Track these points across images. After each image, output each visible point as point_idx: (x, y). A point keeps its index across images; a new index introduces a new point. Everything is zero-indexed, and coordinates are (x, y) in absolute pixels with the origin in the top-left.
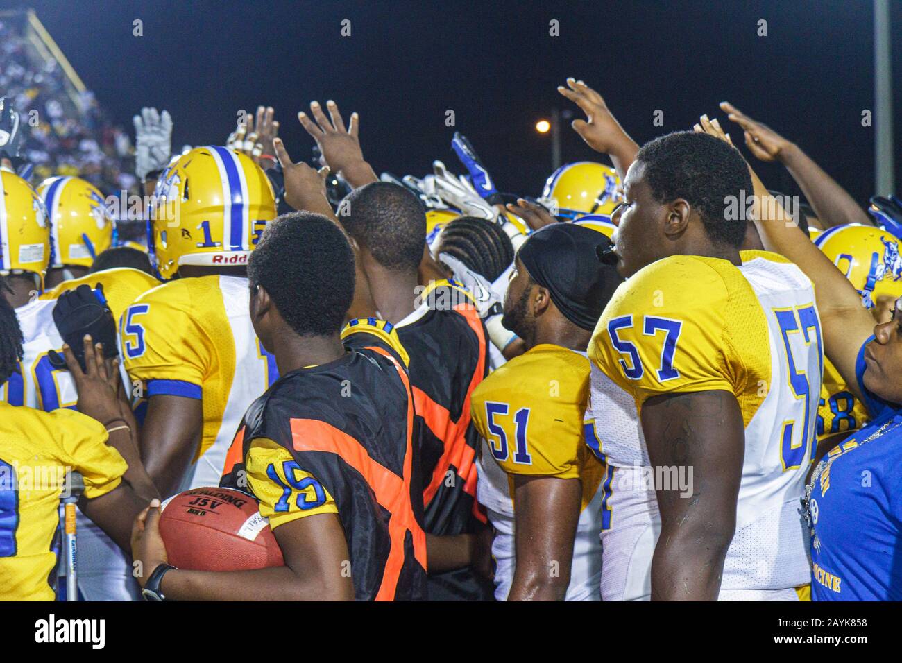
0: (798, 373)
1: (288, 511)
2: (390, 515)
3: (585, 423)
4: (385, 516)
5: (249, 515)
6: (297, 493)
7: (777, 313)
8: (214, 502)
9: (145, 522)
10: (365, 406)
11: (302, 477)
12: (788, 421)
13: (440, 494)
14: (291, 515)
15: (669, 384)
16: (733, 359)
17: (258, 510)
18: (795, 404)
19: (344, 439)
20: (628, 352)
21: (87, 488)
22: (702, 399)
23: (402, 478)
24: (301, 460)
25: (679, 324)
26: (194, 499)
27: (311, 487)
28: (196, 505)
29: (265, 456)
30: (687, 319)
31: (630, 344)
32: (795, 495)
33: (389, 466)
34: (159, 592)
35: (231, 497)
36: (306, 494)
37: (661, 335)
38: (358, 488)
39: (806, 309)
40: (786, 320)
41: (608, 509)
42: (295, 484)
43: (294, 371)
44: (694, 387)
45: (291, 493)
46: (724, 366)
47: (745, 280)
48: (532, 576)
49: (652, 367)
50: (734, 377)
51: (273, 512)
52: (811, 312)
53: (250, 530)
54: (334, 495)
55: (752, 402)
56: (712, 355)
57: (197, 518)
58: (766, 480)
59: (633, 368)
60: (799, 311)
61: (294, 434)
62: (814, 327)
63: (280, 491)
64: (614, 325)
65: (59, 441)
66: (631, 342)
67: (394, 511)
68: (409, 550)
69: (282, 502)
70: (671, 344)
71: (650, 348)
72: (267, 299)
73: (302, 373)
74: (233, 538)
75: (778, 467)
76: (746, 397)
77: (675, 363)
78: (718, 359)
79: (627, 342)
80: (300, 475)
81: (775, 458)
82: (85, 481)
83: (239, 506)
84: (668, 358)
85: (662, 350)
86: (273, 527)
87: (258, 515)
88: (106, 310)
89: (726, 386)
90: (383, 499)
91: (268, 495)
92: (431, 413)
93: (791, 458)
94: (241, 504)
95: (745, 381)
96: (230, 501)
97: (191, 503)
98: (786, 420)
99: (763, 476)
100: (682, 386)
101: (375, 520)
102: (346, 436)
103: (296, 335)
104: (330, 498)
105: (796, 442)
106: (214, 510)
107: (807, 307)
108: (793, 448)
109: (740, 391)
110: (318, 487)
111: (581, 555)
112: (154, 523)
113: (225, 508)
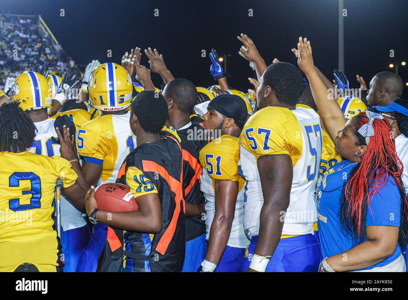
0: (312, 148)
1: (141, 192)
2: (176, 195)
3: (238, 165)
4: (174, 195)
5: (127, 193)
6: (144, 186)
7: (305, 126)
8: (115, 188)
9: (90, 194)
10: (168, 157)
11: (146, 180)
12: (309, 165)
13: (193, 188)
14: (142, 193)
15: (267, 152)
16: (289, 143)
17: (130, 191)
18: (312, 158)
19: (160, 168)
20: (252, 141)
21: (64, 184)
22: (278, 157)
23: (180, 182)
24: (146, 174)
25: (270, 131)
26: (108, 187)
27: (149, 184)
28: (108, 189)
29: (133, 172)
30: (273, 129)
31: (253, 138)
32: (312, 190)
33: (176, 178)
34: (95, 218)
35: (120, 187)
36: (147, 186)
37: (264, 134)
38: (165, 185)
39: (316, 125)
40: (308, 129)
41: (246, 195)
42: (144, 183)
43: (143, 144)
44: (276, 153)
45: (142, 186)
46: (286, 145)
47: (294, 115)
48: (221, 215)
49: (261, 146)
50: (289, 149)
51: (136, 192)
52: (318, 126)
53: (127, 198)
54: (157, 187)
55: (296, 158)
56: (282, 141)
57: (109, 193)
58: (301, 185)
59: (254, 146)
60: (313, 126)
61: (143, 166)
62: (319, 131)
63: (138, 185)
64: (247, 131)
65: (55, 168)
66: (253, 137)
67: (177, 193)
68: (182, 207)
69: (139, 189)
70: (267, 138)
71: (260, 139)
72: (136, 119)
73: (146, 145)
74: (121, 200)
75: (306, 181)
76: (294, 156)
77: (268, 145)
78: (284, 143)
79: (252, 137)
80: (145, 179)
81: (305, 178)
82: (63, 182)
83: (123, 190)
84: (266, 143)
85: (264, 140)
86: (135, 197)
87: (130, 193)
88: (72, 124)
89: (287, 152)
90: (173, 189)
91: (133, 186)
92: (191, 160)
93: (310, 178)
94: (124, 189)
95: (293, 151)
96: (120, 188)
97: (106, 188)
98: (308, 164)
99: (300, 184)
100: (271, 153)
101: (171, 196)
102: (162, 167)
103: (145, 132)
104: (155, 188)
105: (312, 172)
106: (115, 190)
107: (317, 124)
108: (311, 174)
109: (292, 154)
110: (152, 184)
111: (237, 209)
112: (93, 194)
113: (118, 190)
